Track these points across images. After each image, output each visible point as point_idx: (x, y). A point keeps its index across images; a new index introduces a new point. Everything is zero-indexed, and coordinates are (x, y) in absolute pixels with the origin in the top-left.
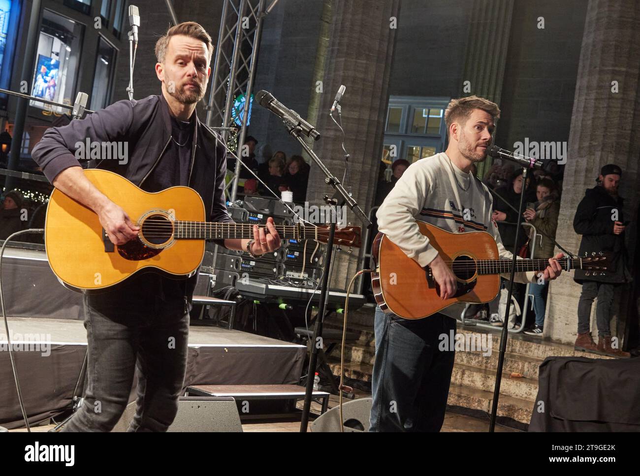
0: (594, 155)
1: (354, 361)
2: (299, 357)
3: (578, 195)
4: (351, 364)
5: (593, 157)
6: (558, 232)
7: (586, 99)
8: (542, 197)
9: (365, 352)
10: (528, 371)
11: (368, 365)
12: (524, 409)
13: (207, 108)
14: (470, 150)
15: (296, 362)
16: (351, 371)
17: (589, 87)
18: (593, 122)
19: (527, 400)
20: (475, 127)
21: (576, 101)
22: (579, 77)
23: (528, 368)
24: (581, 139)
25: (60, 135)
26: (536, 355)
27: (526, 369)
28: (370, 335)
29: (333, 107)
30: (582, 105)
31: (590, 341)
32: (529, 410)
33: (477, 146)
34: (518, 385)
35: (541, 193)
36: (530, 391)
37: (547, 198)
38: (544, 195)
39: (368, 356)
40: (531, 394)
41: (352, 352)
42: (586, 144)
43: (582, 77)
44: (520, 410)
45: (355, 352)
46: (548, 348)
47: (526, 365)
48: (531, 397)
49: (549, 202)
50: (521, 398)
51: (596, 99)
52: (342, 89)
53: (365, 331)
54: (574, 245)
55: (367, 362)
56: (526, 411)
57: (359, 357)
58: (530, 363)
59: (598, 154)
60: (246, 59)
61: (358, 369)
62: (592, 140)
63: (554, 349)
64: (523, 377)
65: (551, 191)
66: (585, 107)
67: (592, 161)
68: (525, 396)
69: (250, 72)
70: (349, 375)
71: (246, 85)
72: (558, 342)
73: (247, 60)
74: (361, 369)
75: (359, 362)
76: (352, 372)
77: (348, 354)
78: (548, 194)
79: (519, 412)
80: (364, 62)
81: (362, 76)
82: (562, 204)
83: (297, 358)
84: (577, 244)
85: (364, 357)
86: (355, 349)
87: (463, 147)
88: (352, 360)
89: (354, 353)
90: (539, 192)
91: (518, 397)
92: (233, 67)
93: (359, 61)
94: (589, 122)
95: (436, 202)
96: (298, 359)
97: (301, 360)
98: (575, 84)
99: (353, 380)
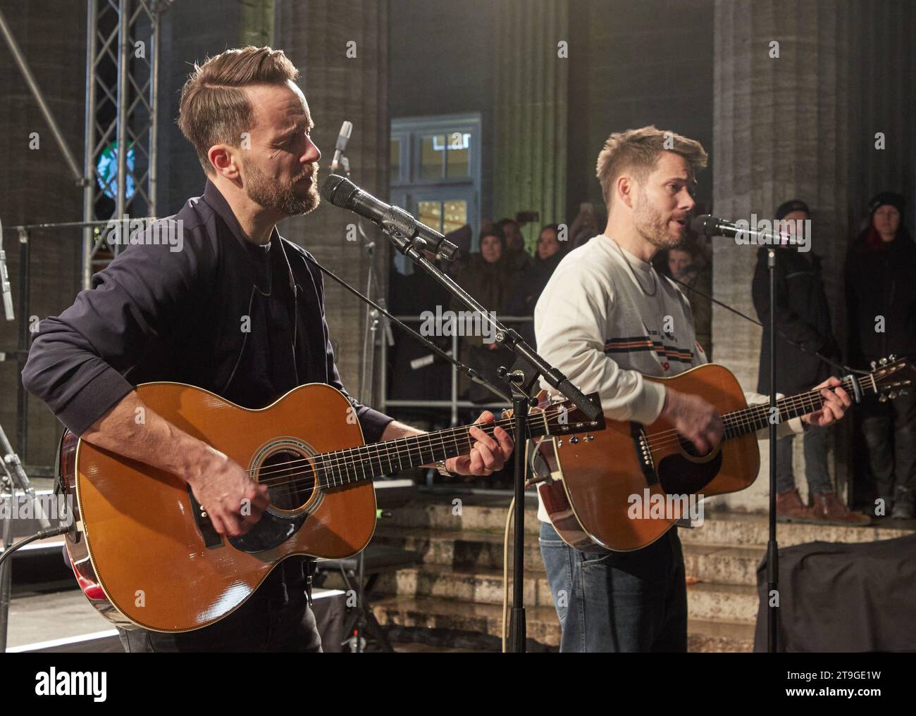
0: (761, 187)
1: (402, 594)
2: (334, 613)
3: (742, 258)
4: (399, 600)
5: (760, 192)
6: (714, 324)
7: (735, 95)
8: (679, 268)
9: (421, 576)
10: (706, 569)
11: (429, 598)
12: (717, 638)
13: (82, 183)
14: (658, 226)
15: (331, 622)
16: (403, 612)
17: (738, 75)
18: (752, 134)
19: (715, 620)
20: (665, 184)
21: (717, 100)
22: (717, 59)
23: (705, 564)
24: (736, 165)
25: (76, 331)
26: (711, 539)
27: (701, 568)
28: (422, 544)
29: (335, 162)
30: (730, 105)
31: (799, 504)
32: (725, 639)
33: (670, 219)
34: (696, 597)
35: (677, 262)
36: (718, 606)
37: (687, 270)
38: (683, 265)
39: (426, 581)
40: (720, 610)
41: (398, 578)
42: (745, 171)
43: (723, 60)
44: (711, 643)
45: (403, 577)
46: (730, 526)
47: (701, 560)
48: (721, 615)
49: (692, 275)
50: (704, 620)
51: (753, 94)
52: (346, 128)
53: (412, 538)
54: (747, 344)
55: (427, 591)
56: (721, 641)
57: (411, 586)
58: (706, 555)
59: (768, 185)
60: (141, 88)
61: (412, 607)
62: (754, 163)
63: (741, 526)
64: (700, 582)
65: (693, 256)
66: (735, 109)
67: (759, 198)
68: (710, 614)
69: (152, 110)
70: (402, 620)
71: (147, 134)
72: (740, 510)
73: (144, 90)
74: (419, 607)
75: (411, 594)
76: (405, 616)
77: (389, 582)
78: (689, 263)
79: (709, 645)
80: (342, 70)
81: (340, 94)
82: (716, 277)
83: (331, 615)
84: (751, 342)
85: (420, 585)
86: (403, 573)
87: (645, 221)
88: (398, 592)
89: (400, 579)
90: (673, 261)
91: (699, 618)
92: (121, 103)
93: (331, 69)
94: (746, 134)
95: (621, 324)
96: (333, 617)
97: (338, 617)
98: (712, 71)
99: (409, 629)
